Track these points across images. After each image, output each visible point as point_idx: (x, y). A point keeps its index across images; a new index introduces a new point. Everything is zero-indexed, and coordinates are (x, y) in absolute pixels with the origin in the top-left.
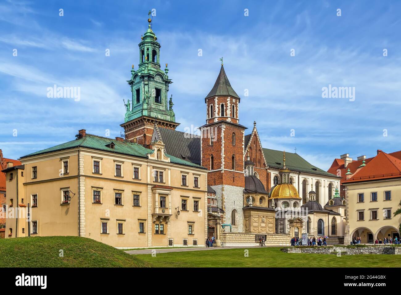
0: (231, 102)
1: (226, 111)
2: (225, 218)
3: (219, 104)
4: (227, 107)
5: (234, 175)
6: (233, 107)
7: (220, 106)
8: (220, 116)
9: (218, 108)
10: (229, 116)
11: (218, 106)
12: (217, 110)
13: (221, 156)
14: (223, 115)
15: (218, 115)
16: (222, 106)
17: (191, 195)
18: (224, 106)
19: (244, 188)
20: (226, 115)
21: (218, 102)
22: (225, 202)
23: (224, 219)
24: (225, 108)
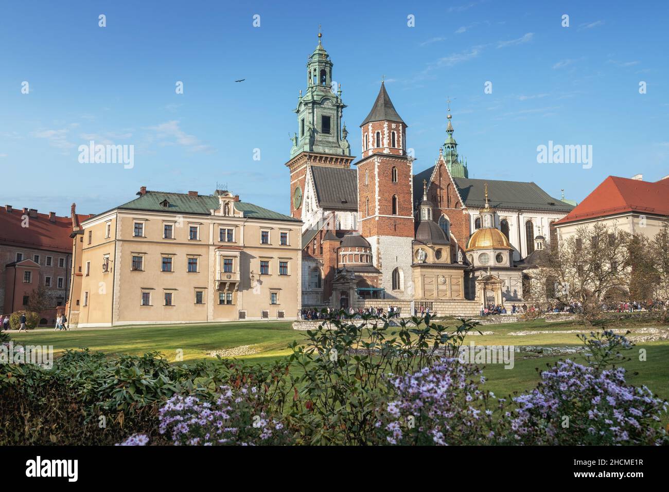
0: (390, 128)
1: (382, 140)
2: (381, 280)
3: (373, 133)
4: (383, 134)
5: (395, 222)
6: (393, 134)
7: (375, 135)
8: (376, 147)
9: (373, 137)
10: (386, 145)
11: (372, 135)
12: (371, 139)
13: (375, 198)
14: (378, 145)
15: (373, 145)
16: (378, 133)
17: (276, 254)
18: (380, 134)
19: (413, 239)
20: (383, 145)
21: (372, 130)
22: (381, 258)
23: (379, 282)
24: (381, 137)
